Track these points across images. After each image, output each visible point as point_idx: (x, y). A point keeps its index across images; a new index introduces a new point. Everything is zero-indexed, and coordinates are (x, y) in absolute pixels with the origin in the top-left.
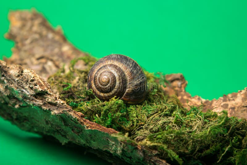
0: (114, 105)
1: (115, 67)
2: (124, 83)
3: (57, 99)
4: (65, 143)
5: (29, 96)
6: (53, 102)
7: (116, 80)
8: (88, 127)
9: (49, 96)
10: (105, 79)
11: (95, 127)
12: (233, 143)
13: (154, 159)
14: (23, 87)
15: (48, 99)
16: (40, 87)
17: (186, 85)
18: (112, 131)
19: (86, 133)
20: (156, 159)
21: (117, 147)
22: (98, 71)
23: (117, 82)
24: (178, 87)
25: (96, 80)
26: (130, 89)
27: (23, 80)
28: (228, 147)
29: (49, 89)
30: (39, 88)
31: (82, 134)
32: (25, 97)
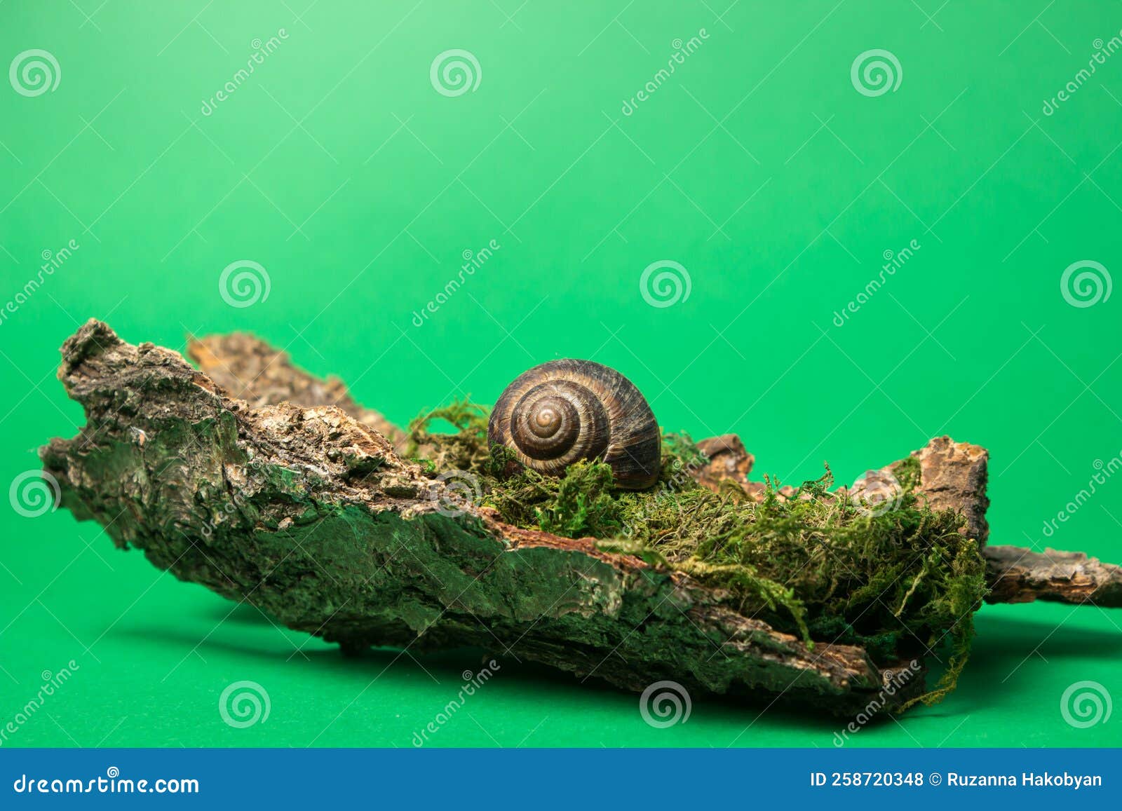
0: (587, 474)
1: (573, 386)
2: (602, 427)
3: (416, 477)
4: (429, 629)
5: (330, 481)
6: (404, 486)
7: (578, 419)
8: (515, 544)
9: (391, 473)
10: (547, 417)
11: (539, 540)
12: (931, 563)
13: (719, 613)
14: (308, 460)
15: (387, 480)
16: (362, 449)
17: (751, 464)
18: (590, 543)
19: (506, 569)
20: (723, 615)
21: (605, 592)
22: (523, 400)
23: (581, 425)
24: (728, 473)
25: (519, 426)
26: (620, 445)
27: (304, 441)
28: (919, 576)
29: (388, 451)
30: (360, 451)
31: (493, 575)
32: (315, 486)
